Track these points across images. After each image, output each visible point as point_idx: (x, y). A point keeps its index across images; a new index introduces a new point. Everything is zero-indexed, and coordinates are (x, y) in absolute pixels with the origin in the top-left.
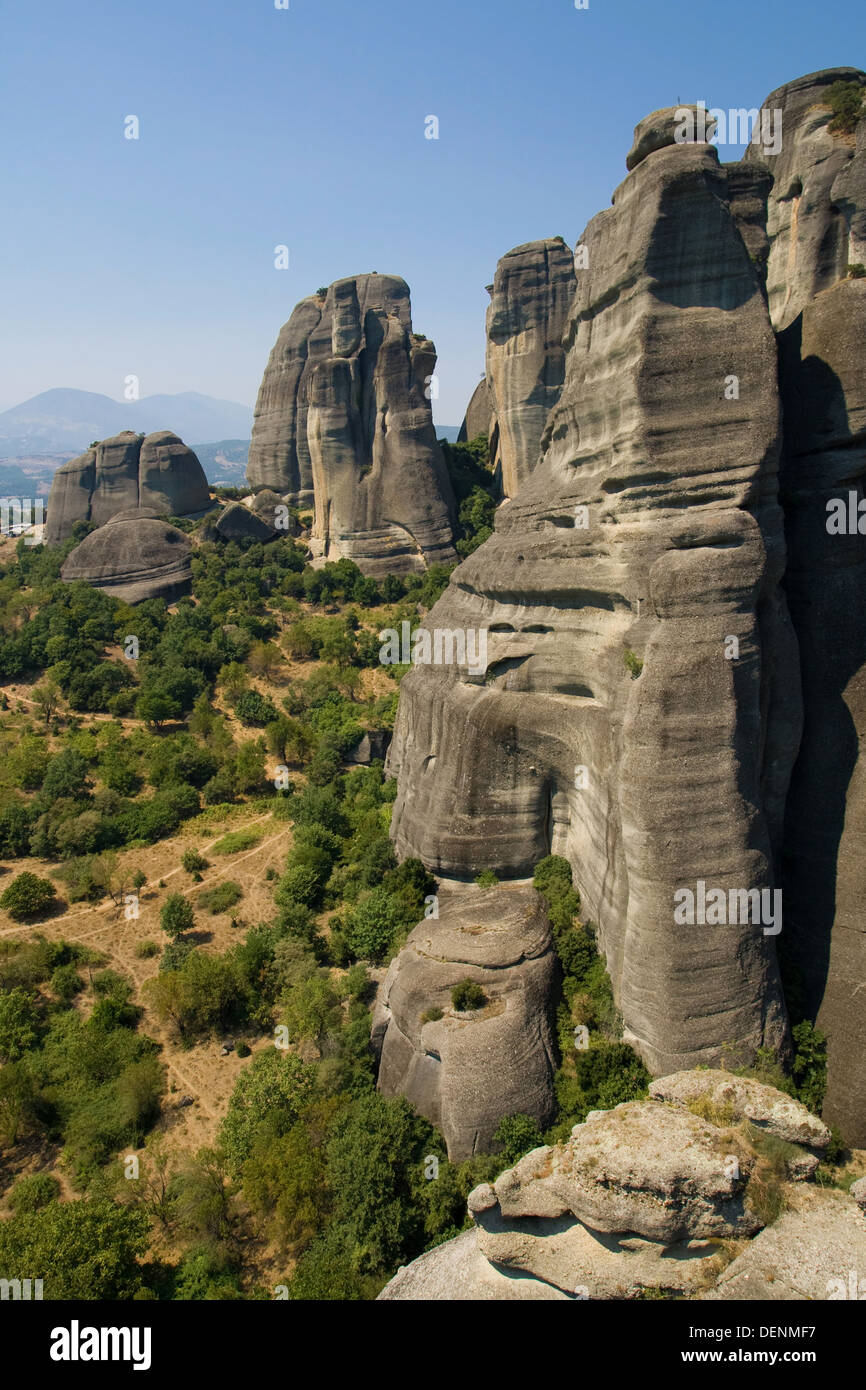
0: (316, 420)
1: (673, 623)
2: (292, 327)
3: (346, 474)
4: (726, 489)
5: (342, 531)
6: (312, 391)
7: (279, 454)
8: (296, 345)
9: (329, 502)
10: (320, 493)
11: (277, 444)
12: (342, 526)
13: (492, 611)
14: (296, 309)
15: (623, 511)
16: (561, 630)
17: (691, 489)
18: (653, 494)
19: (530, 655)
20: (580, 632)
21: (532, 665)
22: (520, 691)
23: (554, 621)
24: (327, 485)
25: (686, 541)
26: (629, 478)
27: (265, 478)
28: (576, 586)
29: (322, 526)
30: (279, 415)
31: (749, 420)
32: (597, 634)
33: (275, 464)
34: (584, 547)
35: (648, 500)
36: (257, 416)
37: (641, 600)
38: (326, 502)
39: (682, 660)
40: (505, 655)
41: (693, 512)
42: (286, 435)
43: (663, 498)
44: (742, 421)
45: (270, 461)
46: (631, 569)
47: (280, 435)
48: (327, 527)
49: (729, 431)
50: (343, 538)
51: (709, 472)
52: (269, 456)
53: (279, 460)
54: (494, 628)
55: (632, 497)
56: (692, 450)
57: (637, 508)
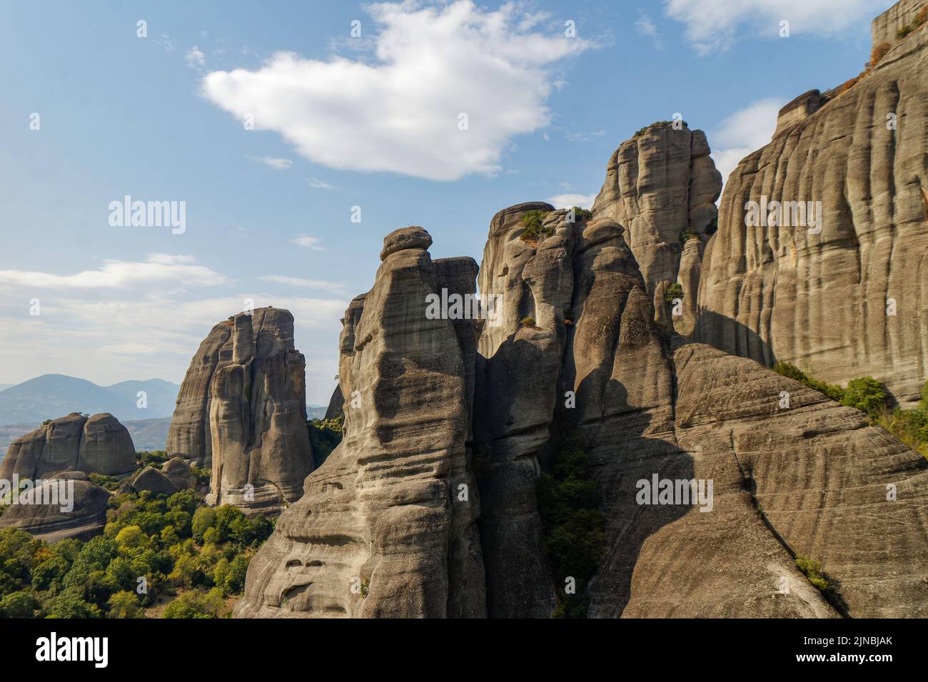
0: (217, 407)
1: (388, 559)
2: (208, 342)
3: (236, 447)
4: (427, 465)
5: (229, 487)
6: (214, 385)
7: (191, 430)
8: (210, 354)
9: (222, 467)
10: (216, 460)
11: (191, 423)
12: (230, 484)
13: (291, 550)
14: (213, 329)
15: (367, 480)
16: (329, 565)
17: (406, 465)
18: (384, 468)
19: (310, 583)
20: (340, 566)
21: (311, 590)
22: (302, 611)
23: (326, 558)
24: (223, 455)
25: (401, 501)
26: (368, 458)
27: (179, 449)
28: (339, 533)
29: (216, 485)
30: (193, 403)
31: (444, 419)
32: (350, 567)
33: (188, 438)
34: (345, 504)
35: (380, 472)
36: (179, 403)
37: (373, 542)
38: (220, 467)
39: (392, 585)
40: (293, 584)
41: (406, 480)
42: (197, 418)
43: (389, 471)
44: (440, 420)
45: (184, 436)
46: (368, 519)
47: (194, 417)
48: (219, 485)
49: (432, 427)
50: (230, 493)
51: (418, 453)
52: (184, 432)
53: (191, 435)
54: (291, 564)
55: (371, 470)
56: (408, 439)
57: (374, 478)
